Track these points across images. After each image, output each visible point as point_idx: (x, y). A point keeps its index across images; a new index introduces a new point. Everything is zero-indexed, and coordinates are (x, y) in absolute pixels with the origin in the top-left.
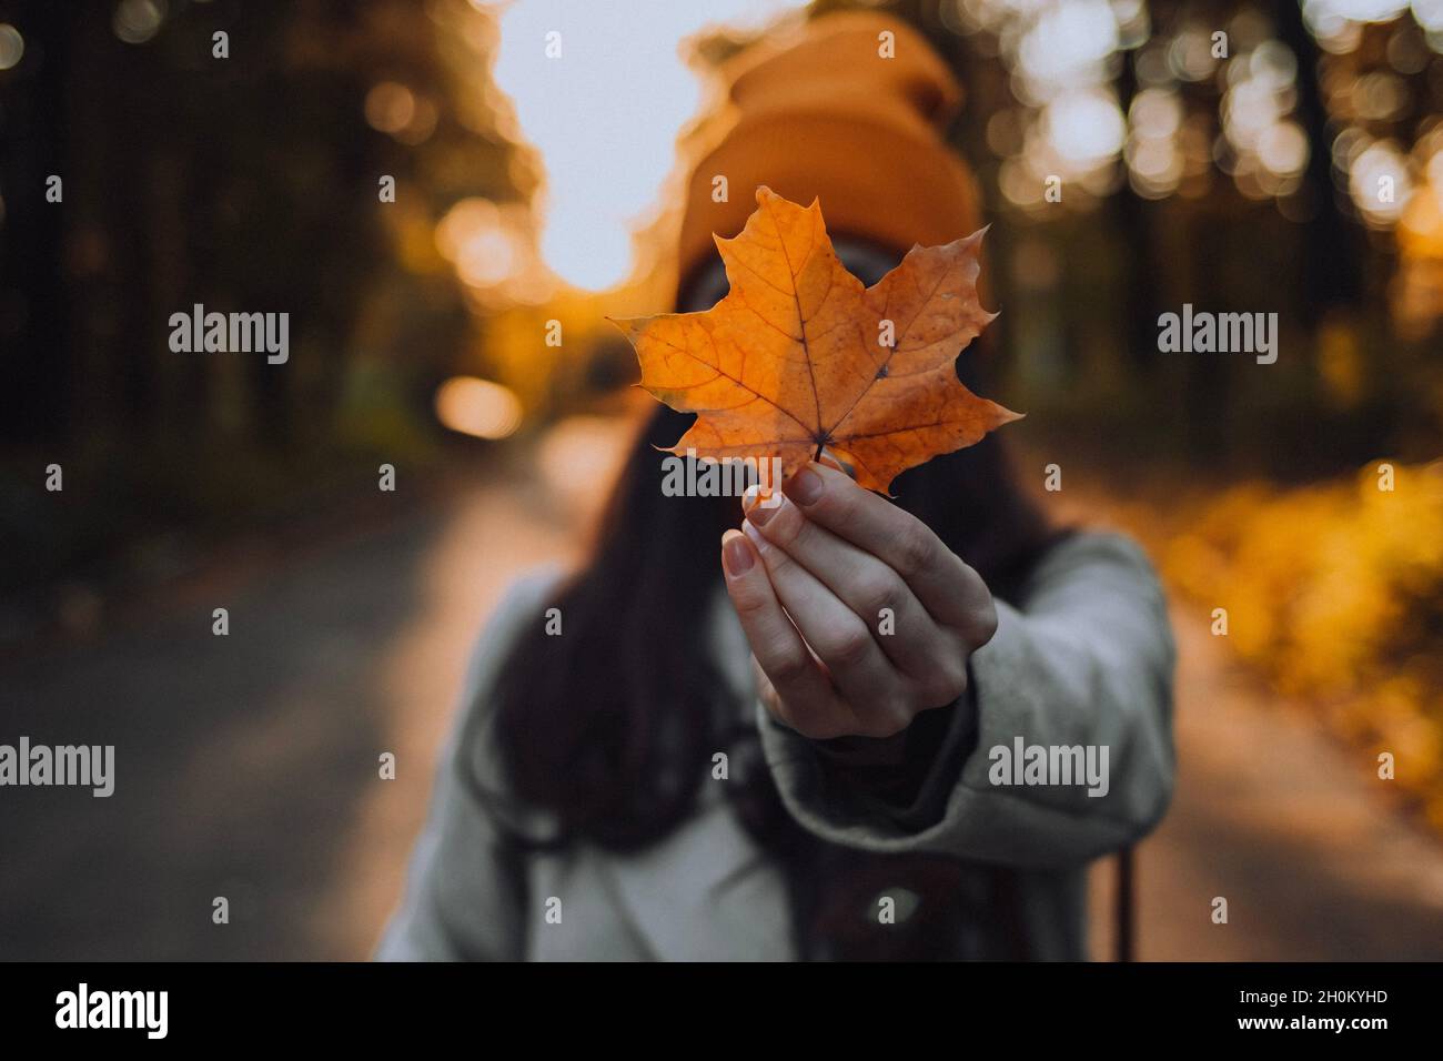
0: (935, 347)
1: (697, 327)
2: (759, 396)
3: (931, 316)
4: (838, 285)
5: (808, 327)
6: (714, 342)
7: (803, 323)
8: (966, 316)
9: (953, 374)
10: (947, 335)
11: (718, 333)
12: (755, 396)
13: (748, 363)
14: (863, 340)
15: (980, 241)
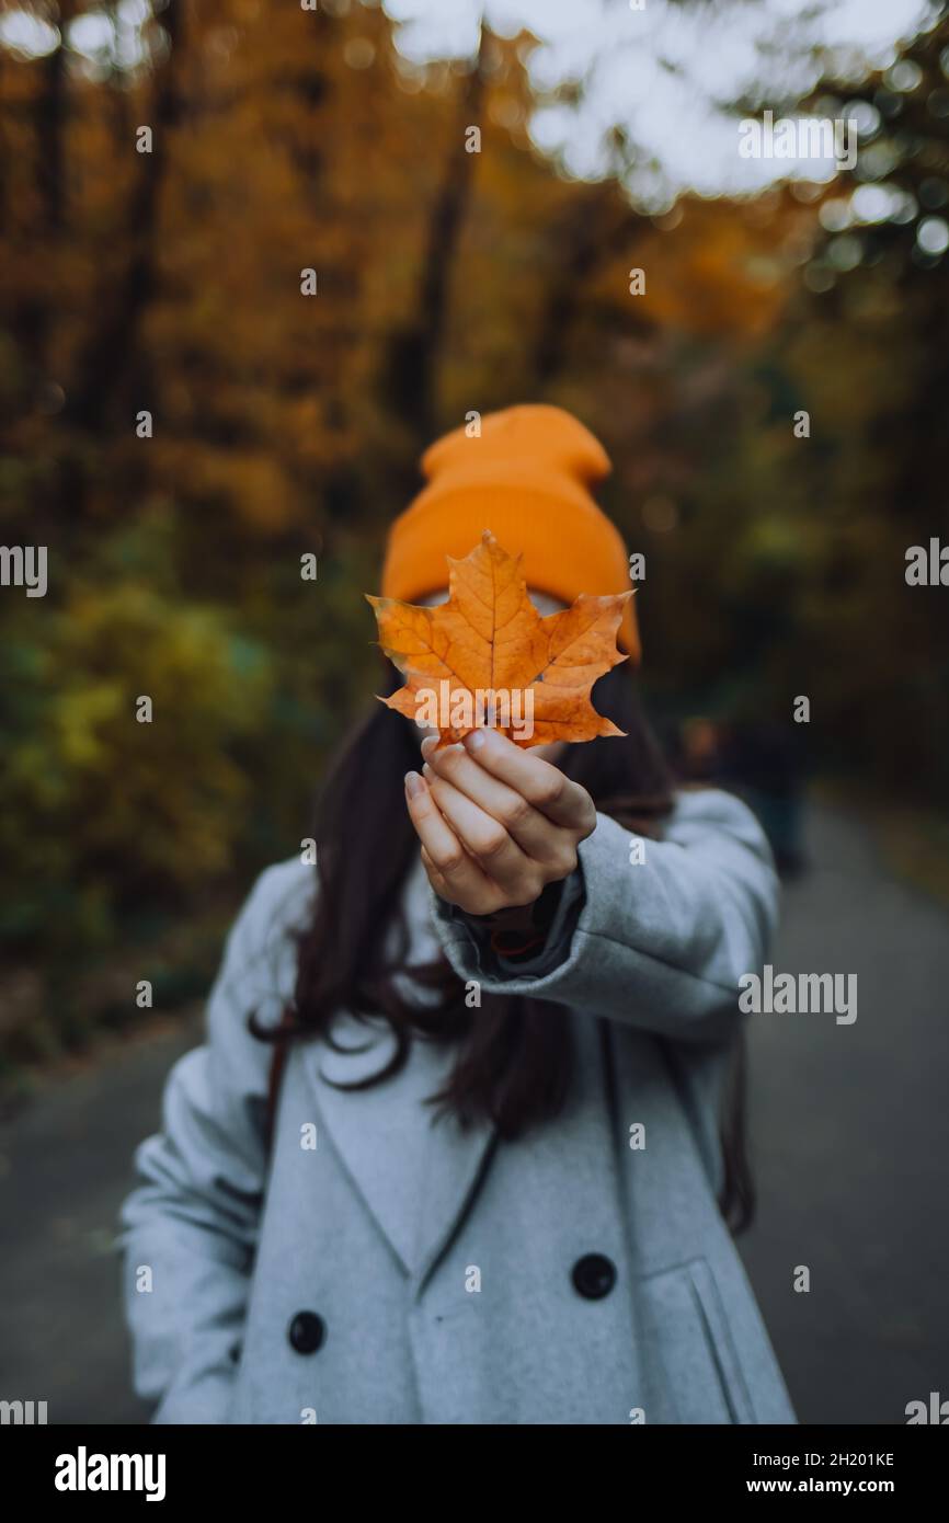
0: (579, 669)
1: (422, 617)
2: (454, 674)
3: (582, 646)
4: (524, 611)
5: (497, 634)
6: (432, 630)
7: (494, 630)
8: (605, 653)
9: (588, 696)
10: (589, 662)
11: (436, 624)
12: (450, 673)
13: (451, 650)
14: (532, 653)
15: (627, 600)
